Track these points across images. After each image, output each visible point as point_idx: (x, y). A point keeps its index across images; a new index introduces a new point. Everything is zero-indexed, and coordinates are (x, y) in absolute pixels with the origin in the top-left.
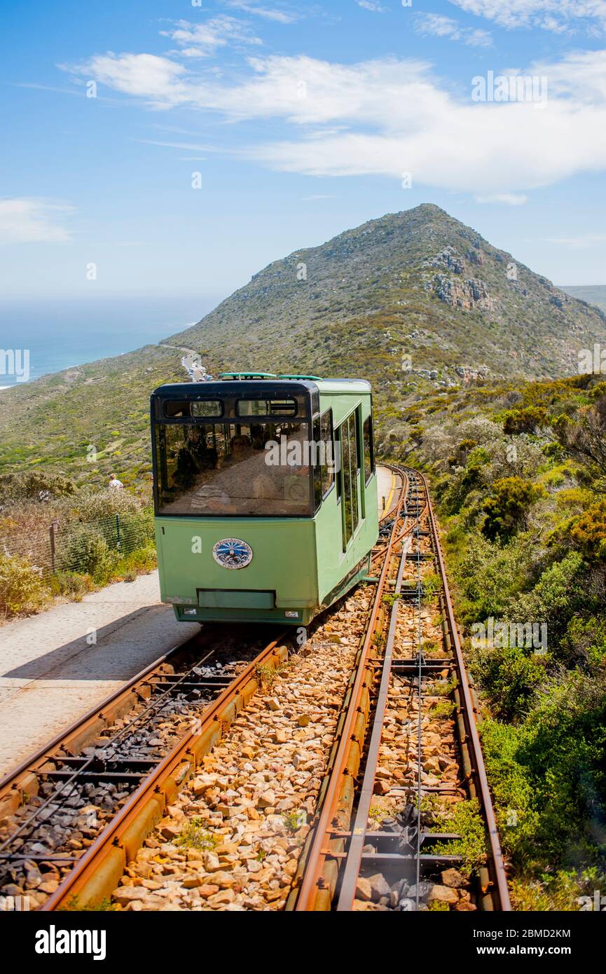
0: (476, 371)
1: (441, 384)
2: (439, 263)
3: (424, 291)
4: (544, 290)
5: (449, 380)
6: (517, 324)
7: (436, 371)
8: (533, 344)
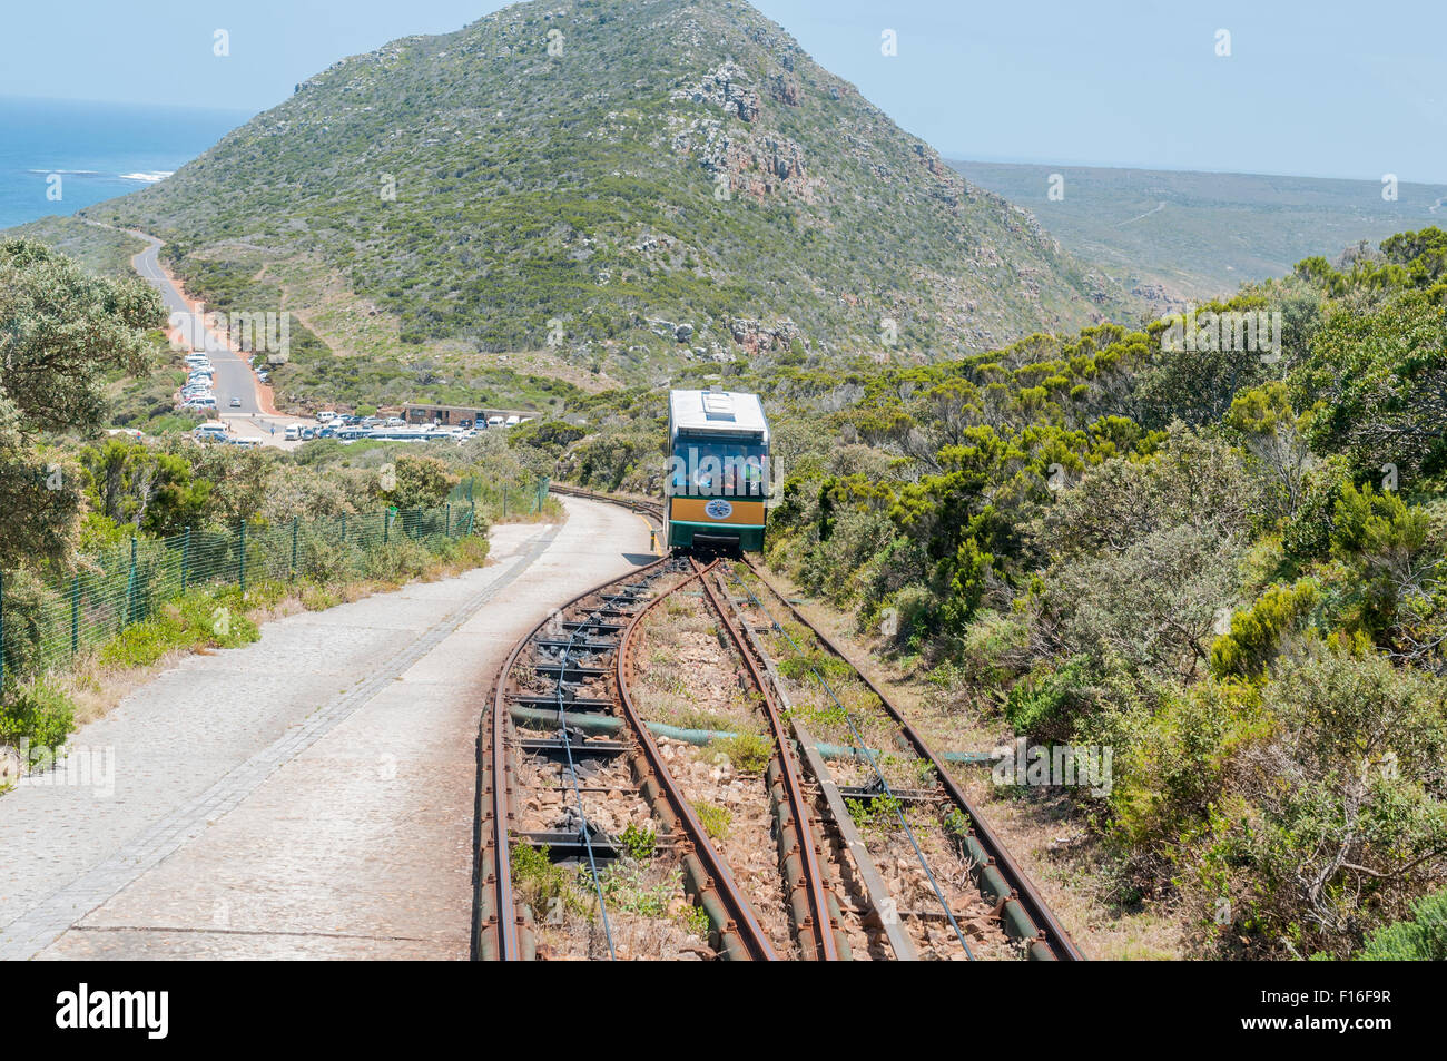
0: (771, 330)
1: (698, 353)
2: (706, 95)
3: (672, 153)
4: (922, 170)
5: (715, 345)
6: (860, 237)
7: (690, 326)
8: (890, 282)
